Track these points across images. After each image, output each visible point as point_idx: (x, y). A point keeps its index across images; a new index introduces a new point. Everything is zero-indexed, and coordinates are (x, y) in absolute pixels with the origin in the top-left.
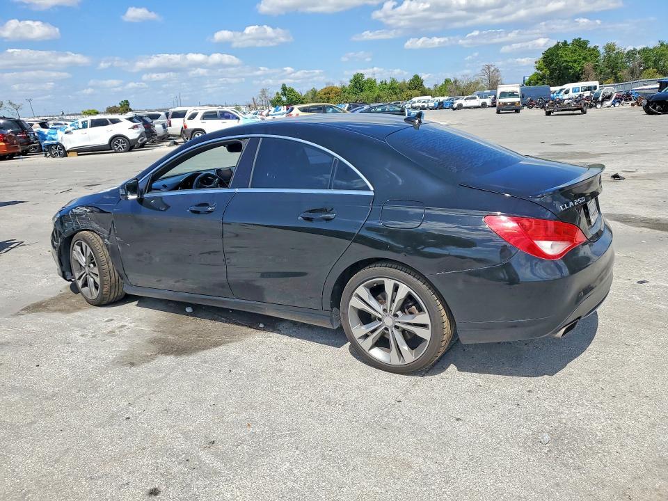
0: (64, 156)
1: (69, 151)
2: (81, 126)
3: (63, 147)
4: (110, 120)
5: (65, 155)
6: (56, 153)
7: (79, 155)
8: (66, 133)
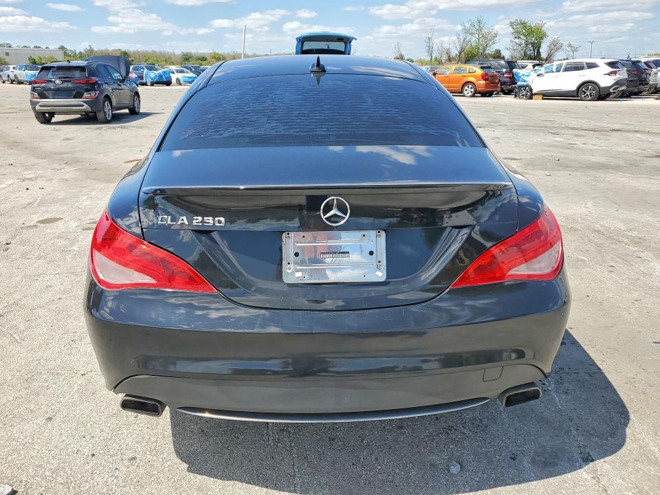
0: (529, 99)
1: (535, 94)
2: (554, 70)
3: (531, 90)
4: (587, 63)
5: (531, 98)
6: (523, 95)
7: (544, 99)
8: (538, 75)
